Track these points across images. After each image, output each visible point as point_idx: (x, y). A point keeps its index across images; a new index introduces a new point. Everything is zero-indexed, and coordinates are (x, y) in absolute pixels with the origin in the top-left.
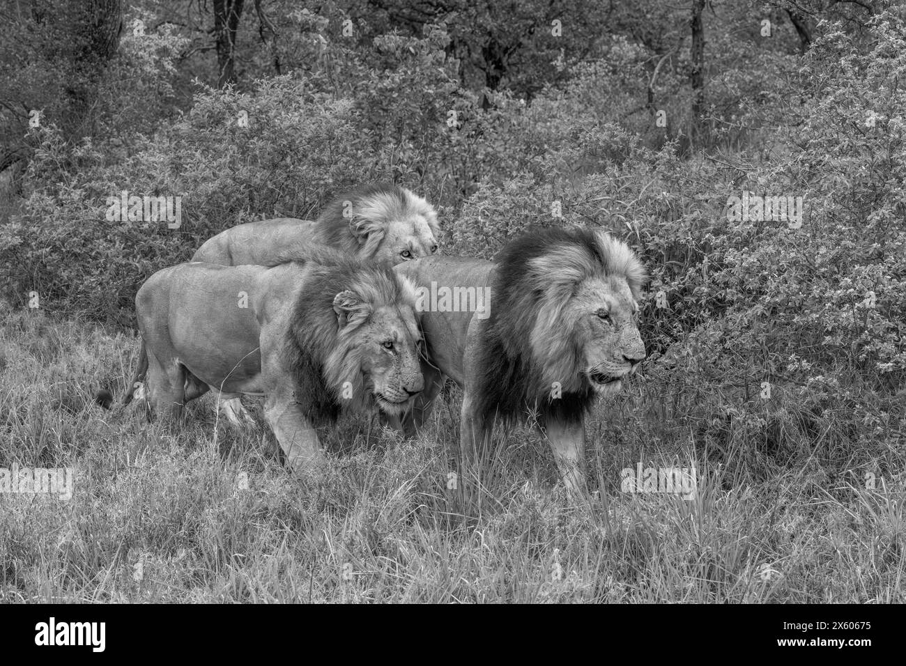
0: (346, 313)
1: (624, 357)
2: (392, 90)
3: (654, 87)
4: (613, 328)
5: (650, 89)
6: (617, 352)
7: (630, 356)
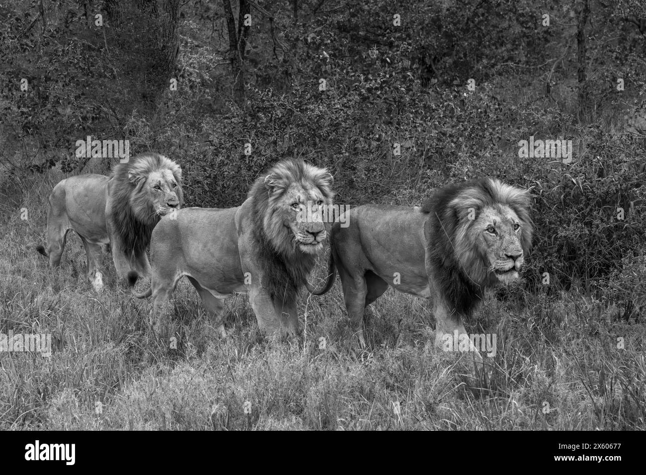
0: (273, 188)
1: (506, 255)
2: (376, 89)
3: (551, 82)
4: (498, 238)
5: (548, 83)
6: (501, 253)
7: (509, 254)
